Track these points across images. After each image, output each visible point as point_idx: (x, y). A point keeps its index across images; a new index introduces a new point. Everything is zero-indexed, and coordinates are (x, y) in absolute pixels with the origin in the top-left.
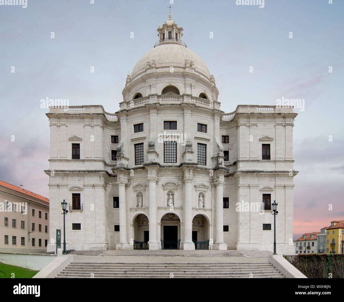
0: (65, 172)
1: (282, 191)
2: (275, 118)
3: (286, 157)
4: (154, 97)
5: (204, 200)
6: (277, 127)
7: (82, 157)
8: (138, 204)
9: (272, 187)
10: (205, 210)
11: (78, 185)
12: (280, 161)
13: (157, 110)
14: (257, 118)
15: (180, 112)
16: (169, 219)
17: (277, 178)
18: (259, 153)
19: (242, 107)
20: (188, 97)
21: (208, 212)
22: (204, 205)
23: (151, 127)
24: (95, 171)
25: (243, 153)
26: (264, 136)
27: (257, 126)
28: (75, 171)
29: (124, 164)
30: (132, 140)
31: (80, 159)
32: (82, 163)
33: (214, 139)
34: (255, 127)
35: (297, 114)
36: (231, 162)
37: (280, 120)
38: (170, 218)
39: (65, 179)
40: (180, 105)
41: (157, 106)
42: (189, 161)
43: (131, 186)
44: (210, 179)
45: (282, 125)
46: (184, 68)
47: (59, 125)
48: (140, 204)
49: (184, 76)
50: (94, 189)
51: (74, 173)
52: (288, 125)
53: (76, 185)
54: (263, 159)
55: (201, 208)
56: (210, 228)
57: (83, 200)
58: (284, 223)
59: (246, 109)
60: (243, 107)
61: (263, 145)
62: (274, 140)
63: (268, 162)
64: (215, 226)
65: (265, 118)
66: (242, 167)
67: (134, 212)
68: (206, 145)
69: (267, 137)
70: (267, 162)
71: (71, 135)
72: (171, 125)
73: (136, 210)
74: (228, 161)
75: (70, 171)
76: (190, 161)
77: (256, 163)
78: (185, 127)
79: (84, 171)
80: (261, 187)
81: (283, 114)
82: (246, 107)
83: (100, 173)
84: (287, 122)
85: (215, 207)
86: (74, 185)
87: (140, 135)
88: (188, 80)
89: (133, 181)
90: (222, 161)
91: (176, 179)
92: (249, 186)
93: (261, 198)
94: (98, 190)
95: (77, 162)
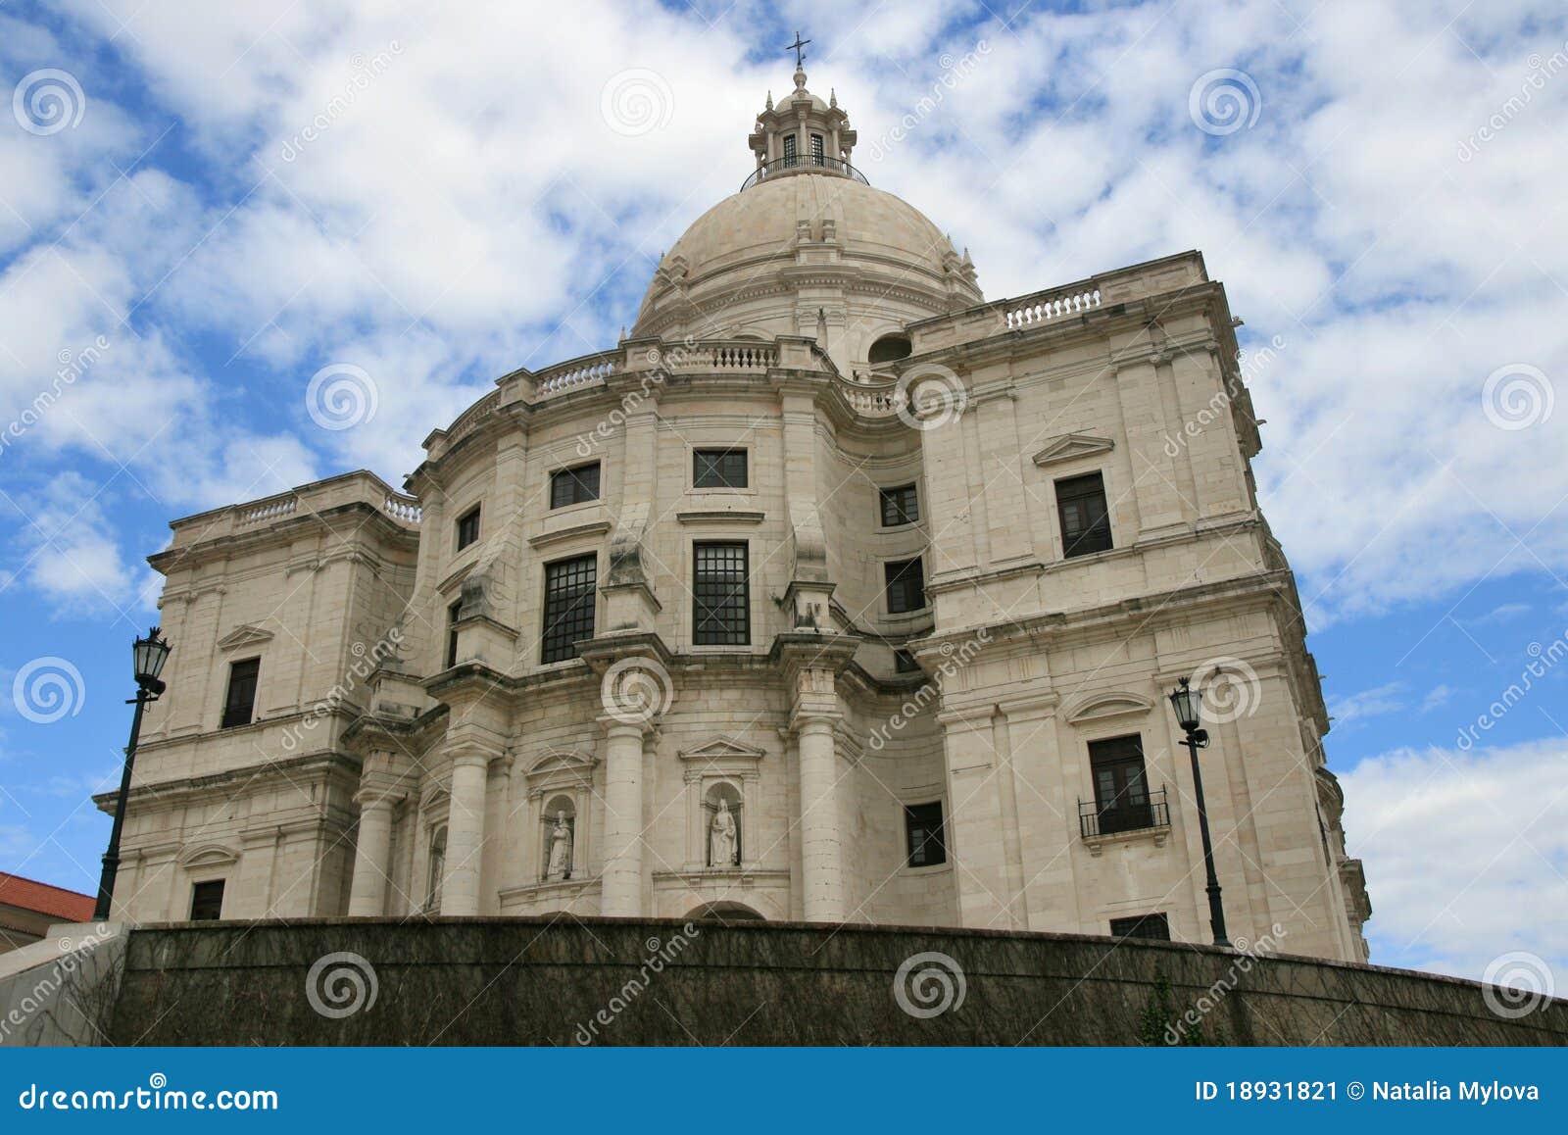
2: (1103, 338)
3: (1200, 516)
5: (739, 827)
6: (1125, 377)
9: (1141, 690)
10: (747, 881)
11: (222, 843)
12: (1163, 545)
13: (524, 432)
14: (1012, 361)
17: (1162, 636)
18: (1046, 532)
19: (924, 331)
21: (767, 891)
22: (739, 850)
24: (290, 764)
25: (956, 546)
26: (1054, 441)
27: (1014, 399)
28: (211, 779)
29: (395, 706)
31: (253, 719)
34: (1005, 406)
37: (1136, 342)
39: (176, 821)
41: (518, 415)
44: (772, 712)
45: (1148, 361)
46: (790, 254)
47: (194, 594)
49: (790, 284)
50: (280, 850)
51: (208, 787)
52: (1181, 352)
53: (211, 842)
54: (1069, 552)
55: (716, 867)
59: (949, 332)
60: (934, 328)
61: (1060, 484)
62: (1119, 447)
63: (1100, 561)
65: (1054, 350)
66: (951, 617)
68: (743, 545)
69: (1073, 442)
70: (1088, 564)
77: (1027, 585)
79: (249, 772)
80: (1072, 704)
81: (1134, 304)
82: (948, 325)
83: (312, 766)
84: (1171, 344)
86: (204, 844)
87: (468, 554)
88: (808, 299)
90: (817, 608)
91: (588, 736)
92: (998, 714)
93: (1079, 767)
94: (295, 852)
95: (236, 739)
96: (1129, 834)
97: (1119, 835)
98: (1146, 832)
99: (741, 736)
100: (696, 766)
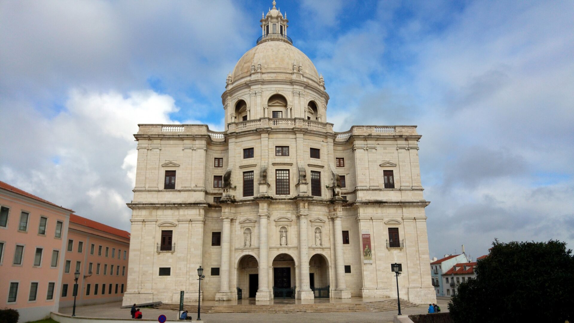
0: (155, 205)
1: (412, 223)
2: (396, 140)
3: (413, 185)
4: (266, 121)
5: (321, 237)
6: (400, 151)
7: (177, 187)
8: (245, 243)
9: (400, 219)
10: (323, 249)
11: (171, 221)
12: (406, 190)
13: (269, 134)
14: (376, 141)
15: (292, 136)
16: (280, 260)
17: (404, 209)
18: (381, 181)
20: (300, 120)
21: (327, 251)
22: (321, 242)
23: (262, 154)
24: (194, 204)
25: (363, 181)
26: (384, 162)
27: (376, 150)
28: (168, 204)
29: (230, 196)
30: (241, 167)
31: (176, 188)
32: (178, 193)
33: (329, 166)
34: (374, 151)
35: (421, 136)
36: (348, 189)
37: (402, 143)
38: (282, 258)
39: (154, 214)
40: (293, 129)
41: (269, 130)
42: (303, 194)
43: (238, 221)
44: (326, 212)
45: (405, 149)
46: (292, 74)
47: (150, 148)
48: (248, 243)
49: (292, 83)
50: (190, 225)
51: (166, 206)
52: (412, 148)
53: (167, 221)
54: (386, 187)
55: (318, 246)
56: (330, 270)
57: (175, 239)
58: (418, 262)
60: (359, 128)
61: (384, 171)
62: (398, 166)
63: (392, 190)
64: (336, 268)
65: (385, 140)
66: (362, 196)
67: (240, 252)
68: (319, 173)
69: (388, 163)
70: (390, 191)
71: (166, 160)
72: (283, 150)
73: (242, 250)
74: (345, 188)
75: (162, 204)
76: (305, 194)
77: (377, 193)
78: (298, 154)
79: (180, 204)
80: (386, 220)
81: (405, 136)
82: (363, 128)
83: (201, 205)
84: (410, 146)
85: (334, 244)
86: (165, 221)
87: (249, 161)
88: (296, 88)
89: (240, 215)
90: (339, 192)
91: (290, 214)
92: (371, 219)
93: (386, 233)
94: (196, 226)
95: (171, 193)
96: (396, 248)
97: (394, 248)
98: (399, 248)
99: (321, 217)
100: (313, 223)
